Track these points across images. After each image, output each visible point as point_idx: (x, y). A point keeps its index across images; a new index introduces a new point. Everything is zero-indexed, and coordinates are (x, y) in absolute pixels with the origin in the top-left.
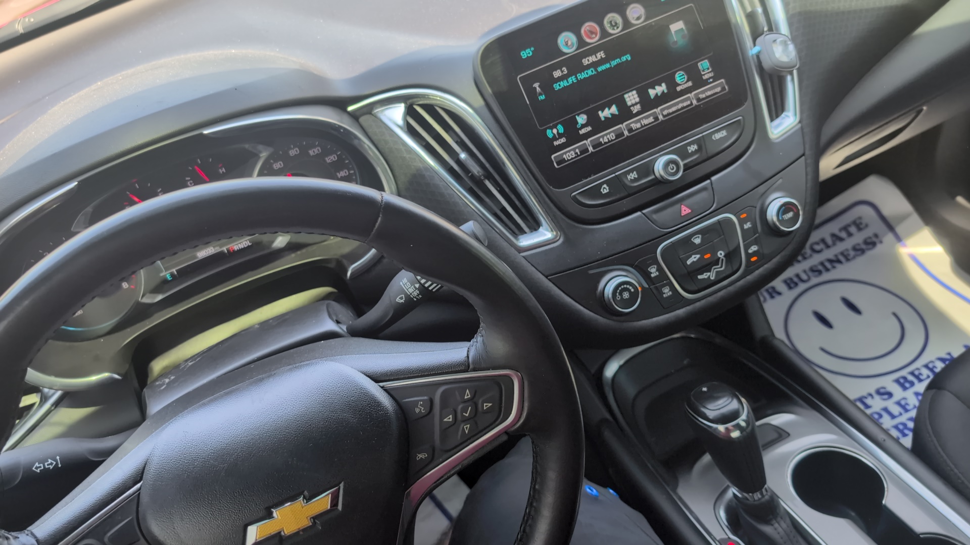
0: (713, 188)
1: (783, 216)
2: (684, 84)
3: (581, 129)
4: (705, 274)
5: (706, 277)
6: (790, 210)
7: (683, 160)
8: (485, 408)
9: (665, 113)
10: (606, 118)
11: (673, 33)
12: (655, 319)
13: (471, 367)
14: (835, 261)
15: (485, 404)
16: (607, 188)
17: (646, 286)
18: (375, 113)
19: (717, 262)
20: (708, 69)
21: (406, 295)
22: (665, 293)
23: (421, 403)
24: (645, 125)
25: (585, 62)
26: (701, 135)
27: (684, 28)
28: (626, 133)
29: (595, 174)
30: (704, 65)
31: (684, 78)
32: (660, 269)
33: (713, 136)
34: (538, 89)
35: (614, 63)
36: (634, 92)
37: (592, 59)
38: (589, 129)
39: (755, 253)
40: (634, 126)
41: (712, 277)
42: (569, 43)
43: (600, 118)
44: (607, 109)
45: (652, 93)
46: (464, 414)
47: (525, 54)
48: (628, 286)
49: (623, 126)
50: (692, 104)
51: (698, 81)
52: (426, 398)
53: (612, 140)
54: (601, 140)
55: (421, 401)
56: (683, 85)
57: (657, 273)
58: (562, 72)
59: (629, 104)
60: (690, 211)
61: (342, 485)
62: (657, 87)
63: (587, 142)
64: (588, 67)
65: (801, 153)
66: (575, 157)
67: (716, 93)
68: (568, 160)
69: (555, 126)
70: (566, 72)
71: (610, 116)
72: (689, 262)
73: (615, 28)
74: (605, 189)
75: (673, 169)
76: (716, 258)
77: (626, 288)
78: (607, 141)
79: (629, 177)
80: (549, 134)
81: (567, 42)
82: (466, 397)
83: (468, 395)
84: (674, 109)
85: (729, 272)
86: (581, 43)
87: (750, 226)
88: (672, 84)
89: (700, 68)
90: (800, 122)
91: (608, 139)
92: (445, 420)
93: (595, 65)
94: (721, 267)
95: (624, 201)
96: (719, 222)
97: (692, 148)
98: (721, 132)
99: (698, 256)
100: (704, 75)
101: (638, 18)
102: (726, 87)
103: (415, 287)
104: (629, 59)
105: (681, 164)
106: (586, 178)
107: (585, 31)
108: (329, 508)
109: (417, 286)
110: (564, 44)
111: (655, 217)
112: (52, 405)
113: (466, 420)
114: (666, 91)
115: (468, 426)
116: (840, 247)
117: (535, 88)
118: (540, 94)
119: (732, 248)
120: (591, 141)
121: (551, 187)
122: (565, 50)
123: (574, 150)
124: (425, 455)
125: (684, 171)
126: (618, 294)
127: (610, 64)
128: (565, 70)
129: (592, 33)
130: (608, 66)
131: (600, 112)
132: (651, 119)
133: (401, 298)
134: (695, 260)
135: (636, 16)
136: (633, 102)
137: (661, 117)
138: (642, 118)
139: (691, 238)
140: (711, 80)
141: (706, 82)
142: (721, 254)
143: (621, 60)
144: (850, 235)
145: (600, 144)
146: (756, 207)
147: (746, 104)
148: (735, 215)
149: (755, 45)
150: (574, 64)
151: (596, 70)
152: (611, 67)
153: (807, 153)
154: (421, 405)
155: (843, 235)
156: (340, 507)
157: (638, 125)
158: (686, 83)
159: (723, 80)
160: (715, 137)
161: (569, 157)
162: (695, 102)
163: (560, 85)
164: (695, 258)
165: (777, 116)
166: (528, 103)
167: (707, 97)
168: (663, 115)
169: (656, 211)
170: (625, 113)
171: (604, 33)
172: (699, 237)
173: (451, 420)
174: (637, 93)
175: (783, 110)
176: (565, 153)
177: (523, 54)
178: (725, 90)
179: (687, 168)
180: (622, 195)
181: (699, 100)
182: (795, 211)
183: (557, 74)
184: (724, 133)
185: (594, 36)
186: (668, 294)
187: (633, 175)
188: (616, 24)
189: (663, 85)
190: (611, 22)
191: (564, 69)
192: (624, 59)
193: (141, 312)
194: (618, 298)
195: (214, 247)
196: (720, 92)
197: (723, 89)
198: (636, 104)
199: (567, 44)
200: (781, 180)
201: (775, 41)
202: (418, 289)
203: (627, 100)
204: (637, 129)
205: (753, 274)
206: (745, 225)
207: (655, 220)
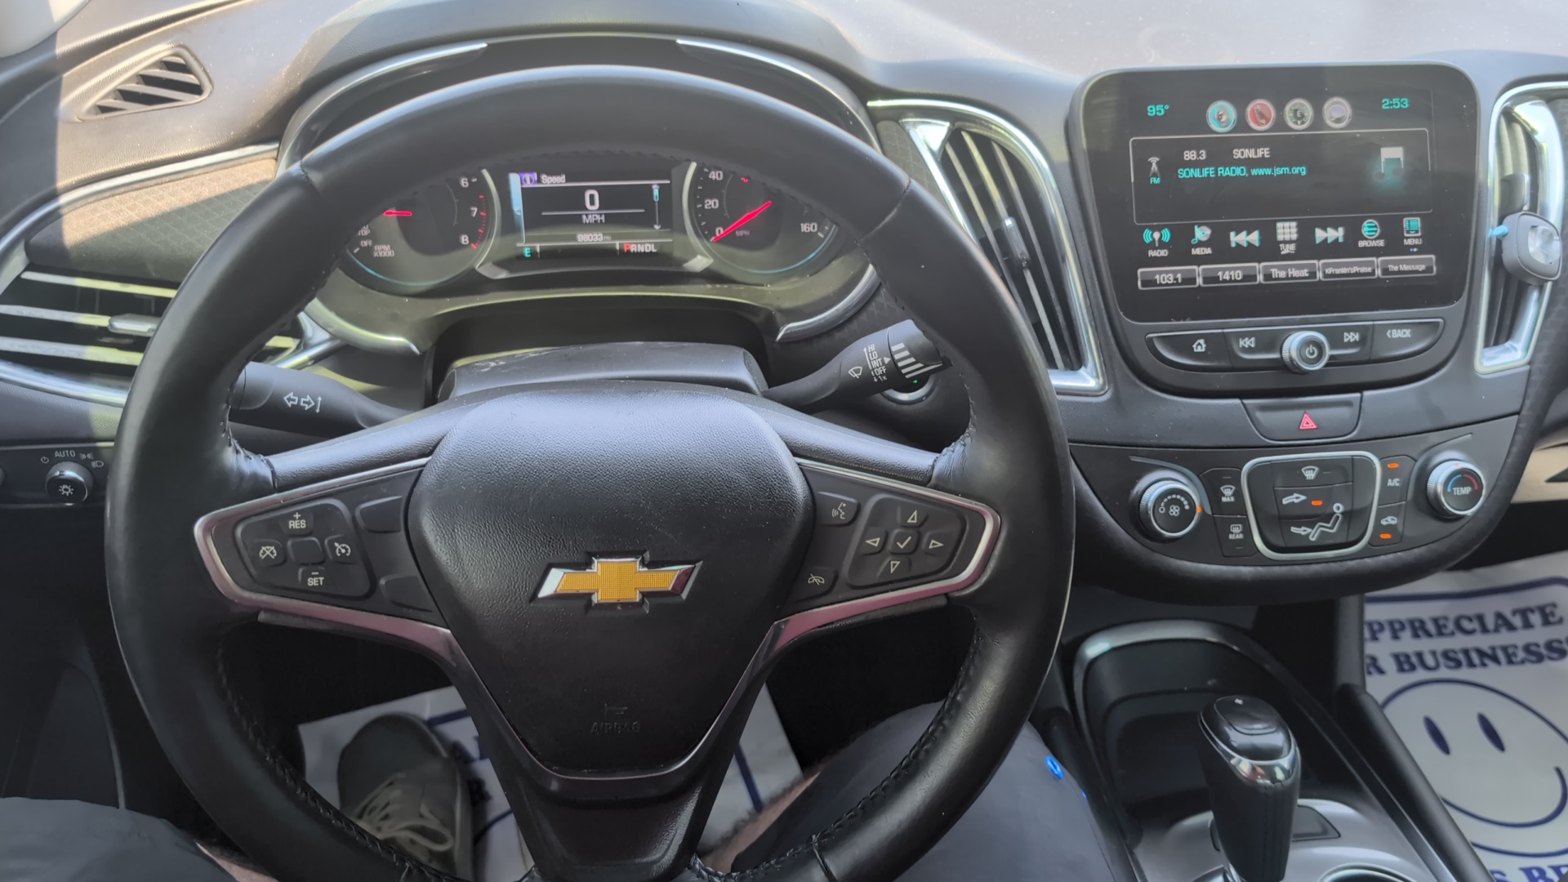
0: (1360, 406)
1: (1455, 489)
2: (1372, 240)
3: (1196, 246)
4: (1303, 528)
5: (1303, 533)
6: (1471, 485)
7: (1332, 347)
8: (931, 547)
9: (1329, 271)
10: (1238, 245)
11: (1383, 160)
12: (1203, 566)
13: (933, 481)
14: (1488, 657)
15: (933, 541)
16: (1204, 346)
17: (1209, 512)
18: (903, 123)
19: (1328, 517)
20: (1417, 232)
21: (866, 368)
22: (1232, 533)
23: (844, 505)
24: (1292, 278)
25: (1238, 154)
26: (1371, 323)
27: (1402, 159)
28: (1260, 278)
29: (1192, 319)
30: (1413, 224)
31: (1376, 231)
32: (1238, 494)
33: (1389, 331)
34: (1154, 167)
35: (1279, 171)
36: (1294, 224)
37: (1249, 153)
38: (1208, 251)
39: (1390, 528)
40: (1275, 273)
41: (1313, 537)
42: (1224, 119)
43: (1229, 242)
44: (1244, 233)
45: (1320, 235)
46: (898, 543)
47: (1154, 110)
48: (1182, 499)
49: (1259, 267)
50: (1373, 273)
51: (1394, 244)
52: (852, 500)
53: (1236, 281)
54: (1220, 274)
55: (844, 501)
56: (1370, 242)
57: (1232, 499)
58: (1198, 155)
59: (1280, 237)
60: (1315, 427)
61: (699, 565)
62: (1329, 229)
63: (1199, 270)
64: (1239, 162)
65: (1516, 408)
66: (1173, 284)
67: (1417, 272)
68: (1161, 285)
69: (1160, 229)
70: (1204, 157)
71: (1245, 245)
72: (1285, 501)
73: (1299, 122)
74: (1200, 347)
75: (1313, 354)
76: (1328, 511)
77: (1179, 500)
78: (1228, 278)
79: (1241, 343)
80: (1147, 236)
81: (1221, 115)
82: (909, 521)
83: (913, 519)
84: (1344, 270)
85: (1339, 540)
86: (1241, 125)
87: (1397, 485)
88: (1354, 233)
89: (1405, 225)
90: (1530, 363)
91: (1231, 276)
92: (868, 542)
93: (1250, 163)
94: (1332, 528)
95: (1222, 375)
96: (1352, 459)
97: (1350, 337)
98: (1404, 330)
99: (1303, 498)
100: (1407, 238)
101: (1338, 121)
102: (1435, 269)
103: (883, 361)
104: (1304, 173)
105: (1328, 352)
106: (1178, 320)
107: (1253, 110)
108: (670, 589)
109: (887, 360)
110: (1216, 117)
111: (1259, 415)
112: (311, 359)
113: (897, 554)
114: (1341, 240)
115: (898, 563)
116: (1504, 638)
117: (1151, 164)
118: (1155, 175)
119: (1358, 505)
120: (1204, 270)
121: (1121, 313)
122: (1214, 126)
123: (1175, 273)
124: (821, 580)
125: (1327, 365)
126: (1163, 504)
127: (1273, 171)
128: (1204, 155)
129: (1262, 116)
130: (1268, 171)
131: (1232, 234)
132: (1304, 273)
133: (857, 371)
134: (1296, 501)
135: (1336, 115)
136: (1287, 237)
137: (1320, 275)
138: (1291, 266)
139: (1301, 468)
140: (1415, 250)
141: (1406, 250)
142: (1338, 508)
143: (1291, 171)
144: (1528, 625)
145: (1216, 279)
146: (1416, 461)
147: (1457, 303)
148: (1380, 459)
149: (1500, 222)
150: (1220, 151)
151: (1249, 171)
152: (1272, 176)
153: (1524, 412)
154: (842, 508)
155: (1517, 621)
156: (684, 595)
157: (1282, 274)
158: (1376, 239)
159: (1433, 257)
160: (1391, 334)
161: (1164, 280)
162: (1378, 272)
163: (1187, 173)
164: (1297, 498)
165: (1496, 343)
166: (1132, 181)
167: (1400, 272)
168: (1324, 272)
169: (1264, 408)
170: (1269, 250)
171: (1280, 124)
172: (1314, 470)
173: (876, 545)
174: (1298, 226)
175: (1509, 337)
176: (1160, 273)
177: (1152, 109)
178: (1432, 272)
179: (1334, 362)
180: (1223, 364)
181: (1386, 271)
182: (1476, 488)
183: (1190, 155)
184: (1406, 333)
185: (1263, 121)
186: (1237, 536)
187: (1249, 342)
188: (1303, 116)
189: (1341, 229)
190: (1296, 111)
191: (1203, 153)
192: (1296, 170)
193: (473, 283)
194: (1162, 510)
195: (604, 234)
196: (1423, 272)
197: (1429, 269)
198: (1290, 242)
199: (1219, 118)
200: (1469, 436)
201: (1534, 227)
202: (887, 366)
203: (1279, 231)
204: (1278, 279)
205: (1376, 559)
206: (1390, 480)
207: (1258, 420)
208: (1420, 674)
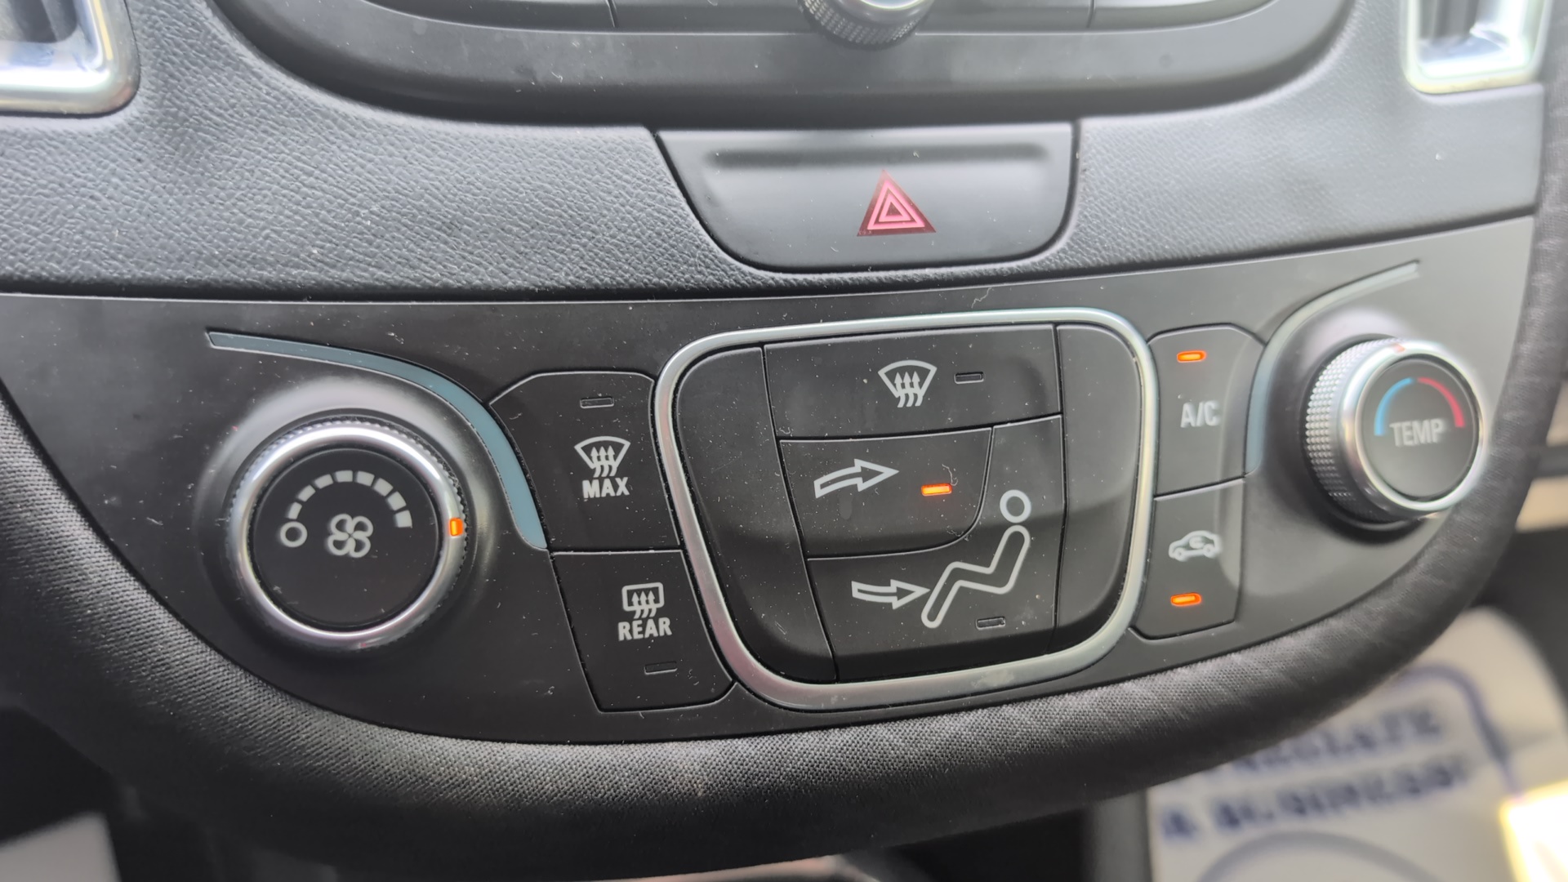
0: (1074, 163)
1: (1395, 426)
4: (895, 585)
6: (1441, 410)
12: (516, 752)
17: (533, 535)
19: (981, 539)
22: (629, 617)
32: (640, 469)
39: (1204, 571)
41: (932, 617)
48: (383, 487)
65: (1523, 195)
76: (981, 517)
77: (369, 491)
85: (1028, 620)
87: (1213, 422)
94: (999, 578)
96: (1055, 335)
111: (718, 184)
116: (1364, 763)
119: (1082, 496)
126: (295, 510)
139: (879, 369)
144: (1396, 740)
146: (1265, 344)
148: (1149, 337)
153: (1547, 208)
169: (730, 160)
182: (1460, 423)
186: (651, 629)
194: (293, 534)
200: (1409, 272)
205: (1160, 680)
206: (1187, 408)
207: (711, 200)
208: (1249, 832)
